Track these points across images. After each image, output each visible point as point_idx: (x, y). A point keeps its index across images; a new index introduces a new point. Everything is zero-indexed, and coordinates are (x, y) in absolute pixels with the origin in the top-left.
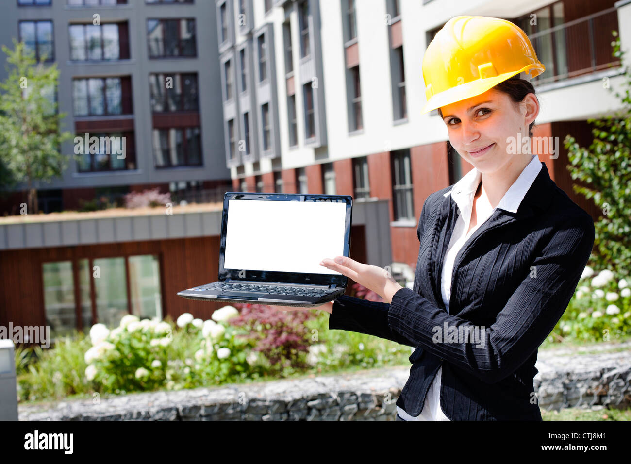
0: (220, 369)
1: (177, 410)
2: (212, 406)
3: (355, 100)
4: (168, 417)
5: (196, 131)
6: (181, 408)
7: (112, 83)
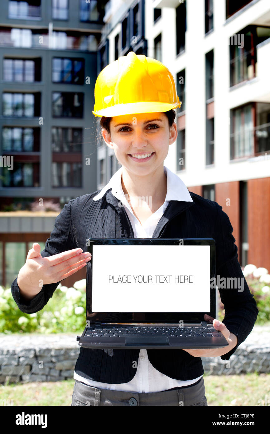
0: (76, 321)
1: (35, 350)
2: (60, 350)
3: (181, 151)
4: (28, 355)
5: (79, 166)
6: (37, 350)
7: (28, 131)
